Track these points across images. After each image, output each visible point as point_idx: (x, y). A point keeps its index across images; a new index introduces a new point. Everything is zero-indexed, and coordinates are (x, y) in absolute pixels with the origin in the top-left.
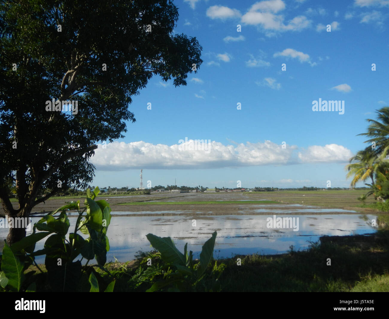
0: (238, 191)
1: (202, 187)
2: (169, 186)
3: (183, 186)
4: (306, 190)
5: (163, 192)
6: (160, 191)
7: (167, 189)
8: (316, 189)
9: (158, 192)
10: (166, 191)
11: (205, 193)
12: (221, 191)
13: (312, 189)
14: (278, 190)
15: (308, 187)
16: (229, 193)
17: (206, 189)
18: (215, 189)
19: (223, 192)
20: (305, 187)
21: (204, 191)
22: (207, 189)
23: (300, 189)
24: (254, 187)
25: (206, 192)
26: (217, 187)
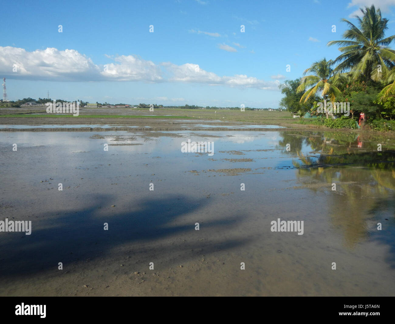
0: (122, 107)
1: (81, 101)
2: (41, 99)
3: (59, 99)
4: (188, 108)
5: (34, 105)
6: (31, 104)
7: (38, 102)
8: (197, 108)
9: (29, 105)
10: (38, 105)
11: (85, 108)
12: (103, 107)
13: (193, 107)
14: (162, 107)
15: (190, 105)
16: (113, 108)
17: (86, 104)
18: (96, 104)
19: (106, 108)
20: (187, 105)
21: (84, 105)
22: (88, 104)
23: (182, 107)
24: (138, 104)
25: (87, 107)
26: (99, 102)
